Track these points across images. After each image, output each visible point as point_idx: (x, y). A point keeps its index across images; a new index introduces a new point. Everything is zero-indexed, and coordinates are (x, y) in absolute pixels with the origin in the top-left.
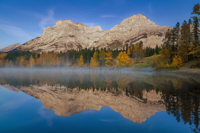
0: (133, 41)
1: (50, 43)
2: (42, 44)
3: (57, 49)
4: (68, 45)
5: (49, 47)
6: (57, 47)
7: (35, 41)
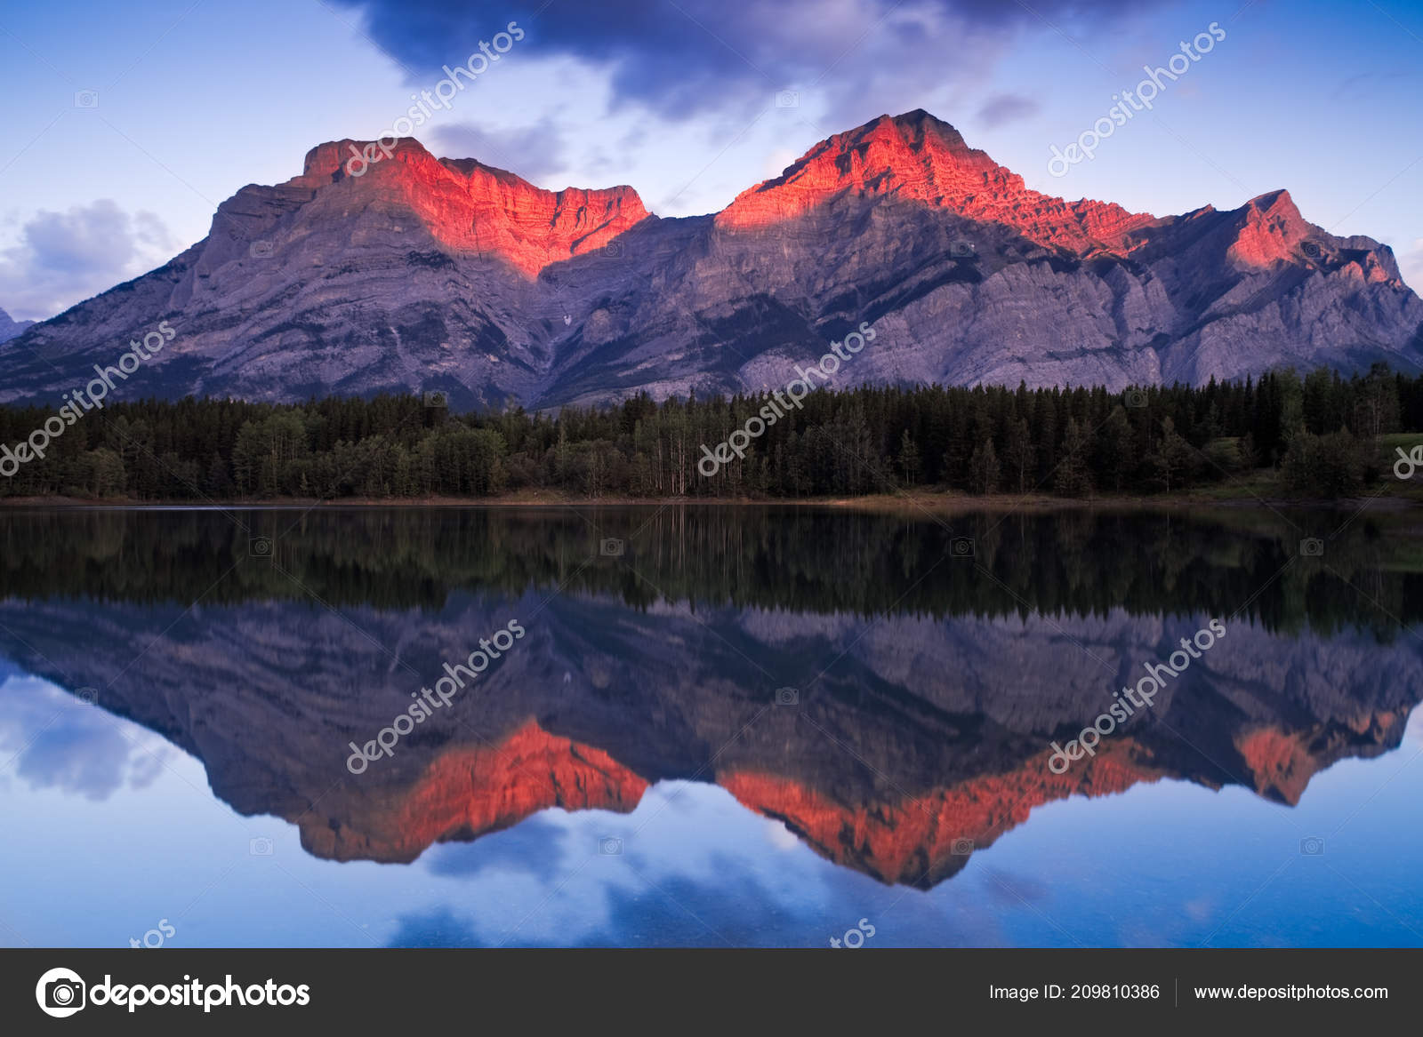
0: (881, 299)
1: (267, 313)
2: (200, 315)
3: (317, 357)
4: (401, 329)
5: (257, 340)
6: (321, 344)
7: (147, 293)
